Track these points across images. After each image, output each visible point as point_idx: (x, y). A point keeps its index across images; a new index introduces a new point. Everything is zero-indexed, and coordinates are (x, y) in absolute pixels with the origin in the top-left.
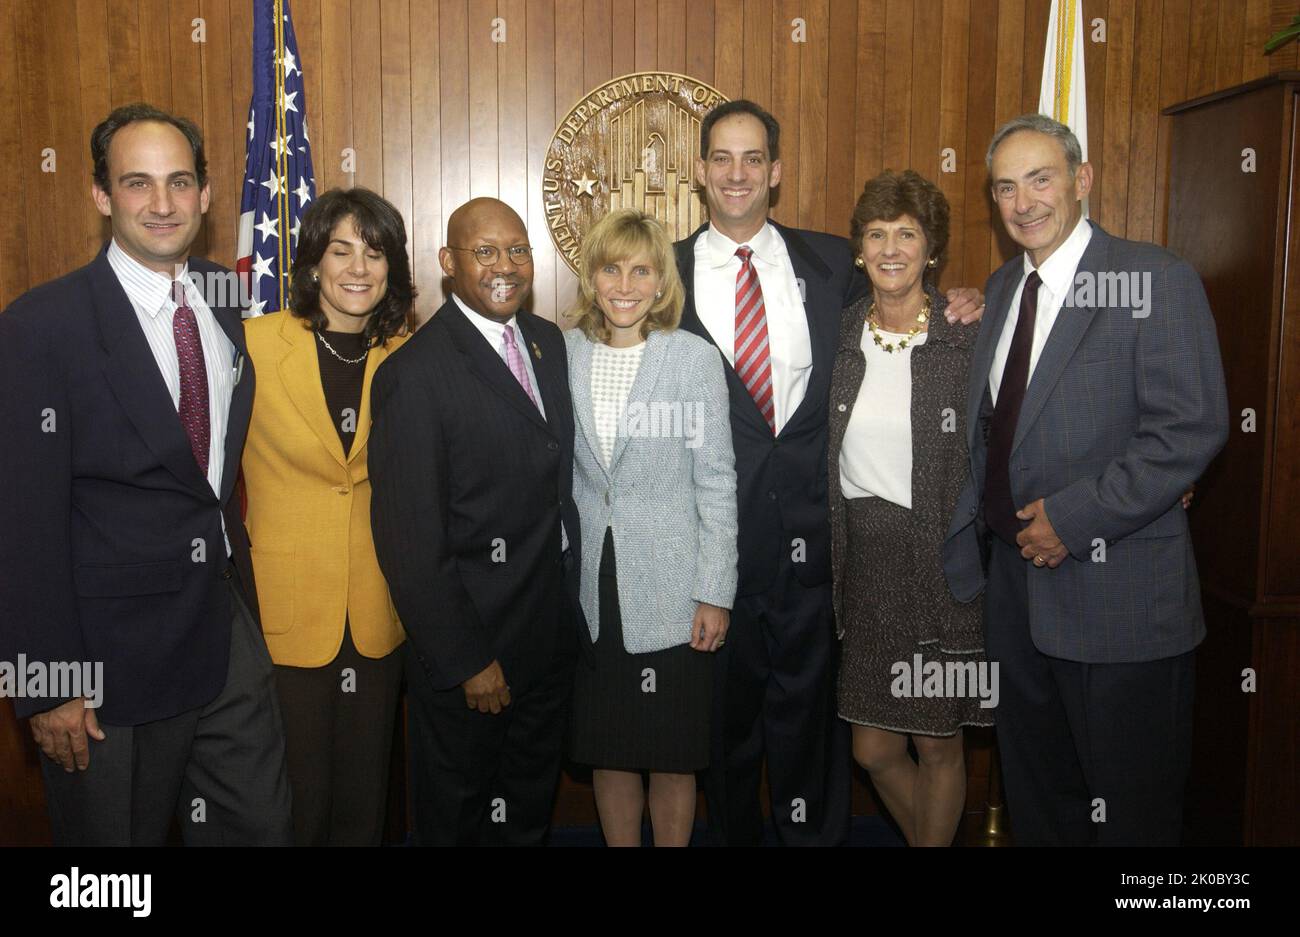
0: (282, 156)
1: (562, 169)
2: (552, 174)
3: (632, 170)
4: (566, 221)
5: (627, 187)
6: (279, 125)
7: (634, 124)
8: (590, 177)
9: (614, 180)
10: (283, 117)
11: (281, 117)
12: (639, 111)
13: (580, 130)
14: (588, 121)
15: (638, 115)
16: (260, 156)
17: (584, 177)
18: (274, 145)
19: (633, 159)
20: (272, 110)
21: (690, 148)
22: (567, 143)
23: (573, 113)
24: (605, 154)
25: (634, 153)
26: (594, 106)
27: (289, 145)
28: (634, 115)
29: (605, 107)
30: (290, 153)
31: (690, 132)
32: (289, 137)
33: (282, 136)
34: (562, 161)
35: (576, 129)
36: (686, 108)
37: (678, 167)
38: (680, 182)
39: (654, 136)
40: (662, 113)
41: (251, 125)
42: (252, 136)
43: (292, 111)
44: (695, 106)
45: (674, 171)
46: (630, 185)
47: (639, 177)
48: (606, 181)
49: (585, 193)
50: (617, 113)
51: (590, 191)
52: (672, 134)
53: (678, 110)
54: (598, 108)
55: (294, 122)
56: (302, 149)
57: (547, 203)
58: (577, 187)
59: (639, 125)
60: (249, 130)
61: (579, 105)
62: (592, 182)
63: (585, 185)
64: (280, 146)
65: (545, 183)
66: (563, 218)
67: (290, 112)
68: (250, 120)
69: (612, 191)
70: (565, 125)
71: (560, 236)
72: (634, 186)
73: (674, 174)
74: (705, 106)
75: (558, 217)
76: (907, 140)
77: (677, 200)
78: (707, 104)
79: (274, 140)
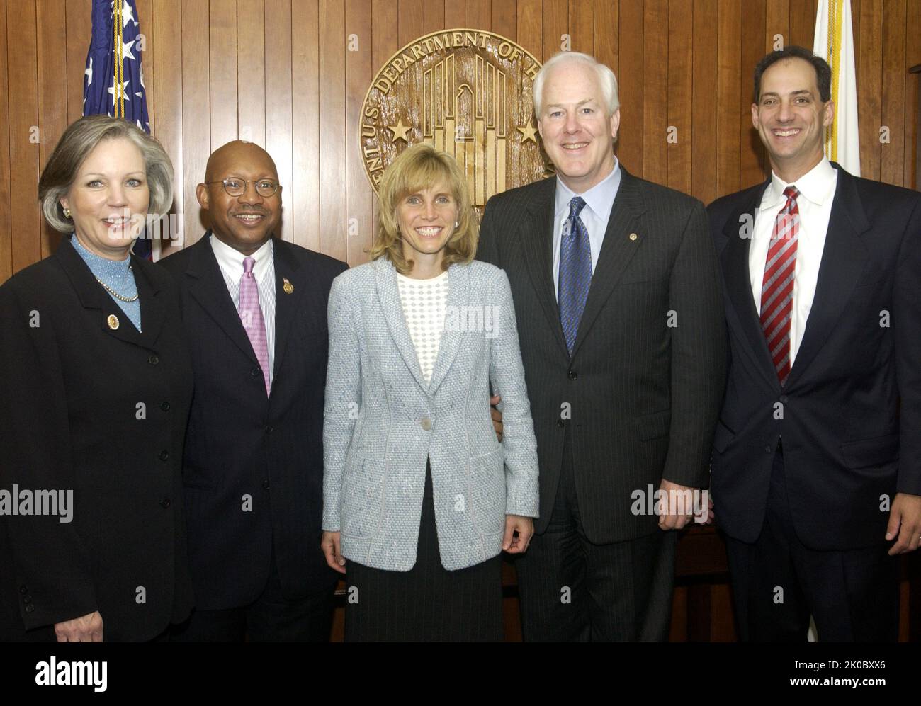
0: (119, 100)
1: (379, 116)
2: (370, 121)
3: (443, 118)
4: (383, 164)
5: (439, 134)
6: (116, 73)
7: (445, 76)
8: (405, 123)
9: (427, 127)
10: (121, 64)
11: (118, 63)
12: (450, 65)
13: (395, 81)
14: (403, 72)
15: (448, 67)
16: (97, 100)
17: (400, 124)
18: (112, 90)
19: (444, 108)
20: (110, 58)
21: (496, 99)
22: (384, 93)
23: (390, 65)
24: (418, 103)
25: (445, 102)
26: (409, 59)
27: (126, 90)
28: (445, 67)
29: (418, 61)
30: (127, 98)
31: (496, 83)
32: (126, 83)
33: (119, 82)
34: (379, 109)
35: (393, 80)
36: (493, 62)
37: (485, 115)
38: (488, 129)
39: (463, 87)
40: (471, 67)
41: (89, 72)
42: (90, 82)
43: (129, 59)
44: (500, 60)
45: (482, 119)
46: (442, 131)
47: (450, 124)
48: (420, 127)
49: (400, 139)
50: (430, 66)
51: (404, 137)
52: (480, 85)
53: (485, 64)
54: (413, 61)
55: (132, 69)
56: (139, 94)
57: (365, 148)
58: (393, 133)
59: (450, 77)
60: (86, 76)
61: (394, 58)
62: (408, 128)
63: (400, 131)
64: (117, 91)
65: (364, 129)
66: (380, 161)
67: (127, 60)
68: (87, 66)
69: (425, 137)
70: (382, 76)
71: (377, 178)
72: (445, 133)
73: (482, 122)
74: (510, 61)
75: (375, 161)
76: (689, 93)
77: (484, 146)
78: (511, 59)
79: (112, 86)
